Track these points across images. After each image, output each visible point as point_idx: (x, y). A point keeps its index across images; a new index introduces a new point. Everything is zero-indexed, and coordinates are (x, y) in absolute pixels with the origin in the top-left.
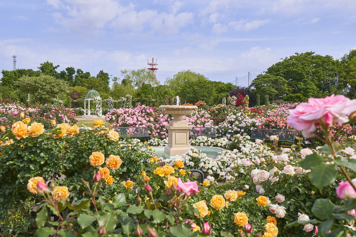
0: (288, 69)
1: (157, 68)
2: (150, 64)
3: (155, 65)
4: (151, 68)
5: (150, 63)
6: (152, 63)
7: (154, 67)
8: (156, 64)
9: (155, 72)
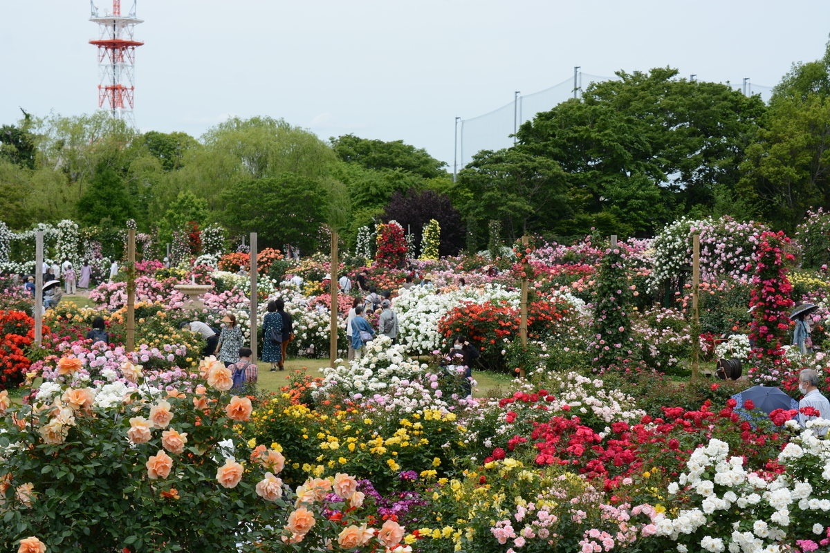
0: (576, 132)
1: (136, 40)
2: (104, 21)
3: (126, 22)
4: (107, 37)
5: (102, 15)
6: (111, 12)
7: (124, 37)
8: (133, 18)
9: (125, 58)
